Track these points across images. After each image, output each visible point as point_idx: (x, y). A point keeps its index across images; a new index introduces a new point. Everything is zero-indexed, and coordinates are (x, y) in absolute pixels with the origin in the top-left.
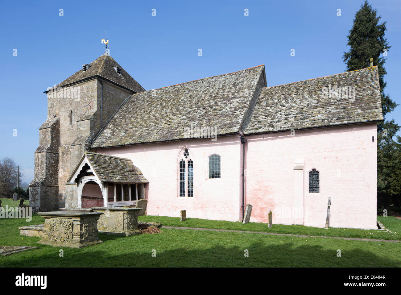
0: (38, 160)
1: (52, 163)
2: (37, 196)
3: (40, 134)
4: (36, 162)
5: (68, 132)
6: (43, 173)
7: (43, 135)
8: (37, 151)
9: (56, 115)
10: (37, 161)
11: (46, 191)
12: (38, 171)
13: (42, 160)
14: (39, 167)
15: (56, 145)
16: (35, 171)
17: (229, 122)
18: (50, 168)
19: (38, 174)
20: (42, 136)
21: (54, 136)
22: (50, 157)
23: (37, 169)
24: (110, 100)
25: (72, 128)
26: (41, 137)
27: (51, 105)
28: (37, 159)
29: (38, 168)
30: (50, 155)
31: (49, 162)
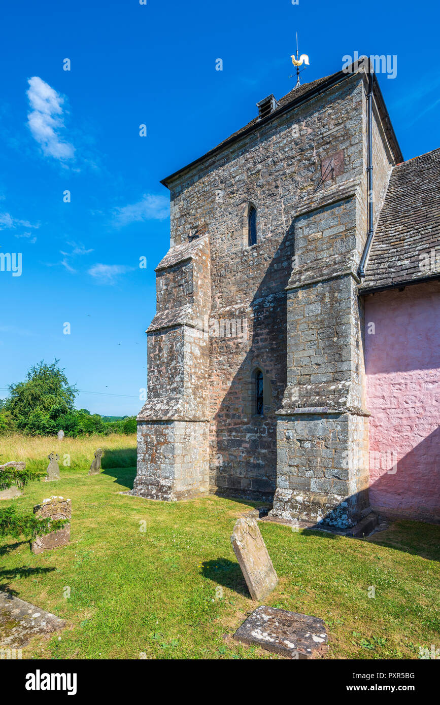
0: (160, 350)
1: (196, 358)
2: (163, 447)
4: (152, 355)
6: (175, 385)
8: (155, 327)
9: (197, 232)
10: (157, 352)
11: (186, 435)
12: (158, 379)
13: (172, 348)
14: (163, 369)
16: (149, 380)
18: (193, 371)
19: (158, 387)
20: (165, 287)
22: (192, 340)
25: (255, 254)
26: (162, 292)
27: (181, 211)
28: (155, 346)
31: (191, 353)
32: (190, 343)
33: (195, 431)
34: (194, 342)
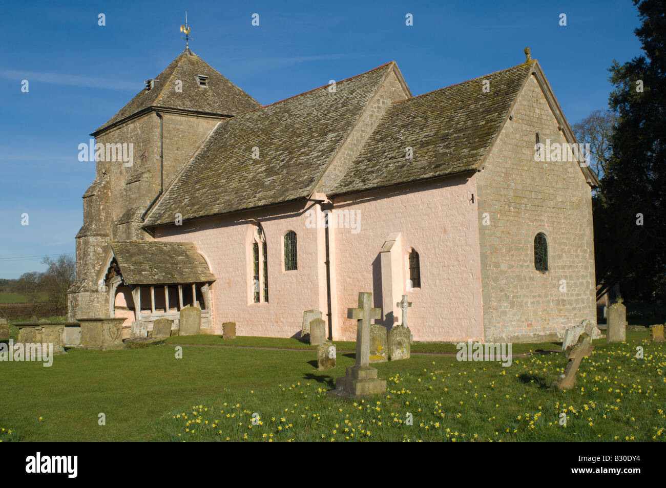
1: (99, 254)
3: (84, 206)
5: (121, 199)
6: (86, 272)
7: (87, 207)
8: (79, 235)
9: (106, 171)
10: (79, 251)
12: (79, 268)
14: (82, 262)
15: (105, 221)
17: (305, 177)
18: (96, 262)
19: (80, 272)
20: (87, 209)
21: (101, 207)
22: (95, 244)
23: (79, 265)
24: (178, 140)
26: (86, 211)
28: (79, 247)
29: (80, 263)
30: (96, 239)
31: (95, 251)
32: (93, 246)
33: (98, 298)
34: (97, 245)
